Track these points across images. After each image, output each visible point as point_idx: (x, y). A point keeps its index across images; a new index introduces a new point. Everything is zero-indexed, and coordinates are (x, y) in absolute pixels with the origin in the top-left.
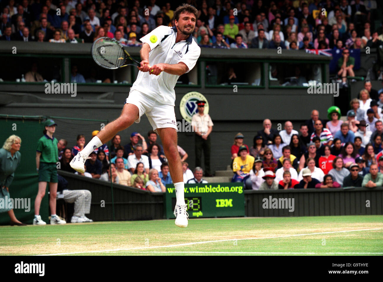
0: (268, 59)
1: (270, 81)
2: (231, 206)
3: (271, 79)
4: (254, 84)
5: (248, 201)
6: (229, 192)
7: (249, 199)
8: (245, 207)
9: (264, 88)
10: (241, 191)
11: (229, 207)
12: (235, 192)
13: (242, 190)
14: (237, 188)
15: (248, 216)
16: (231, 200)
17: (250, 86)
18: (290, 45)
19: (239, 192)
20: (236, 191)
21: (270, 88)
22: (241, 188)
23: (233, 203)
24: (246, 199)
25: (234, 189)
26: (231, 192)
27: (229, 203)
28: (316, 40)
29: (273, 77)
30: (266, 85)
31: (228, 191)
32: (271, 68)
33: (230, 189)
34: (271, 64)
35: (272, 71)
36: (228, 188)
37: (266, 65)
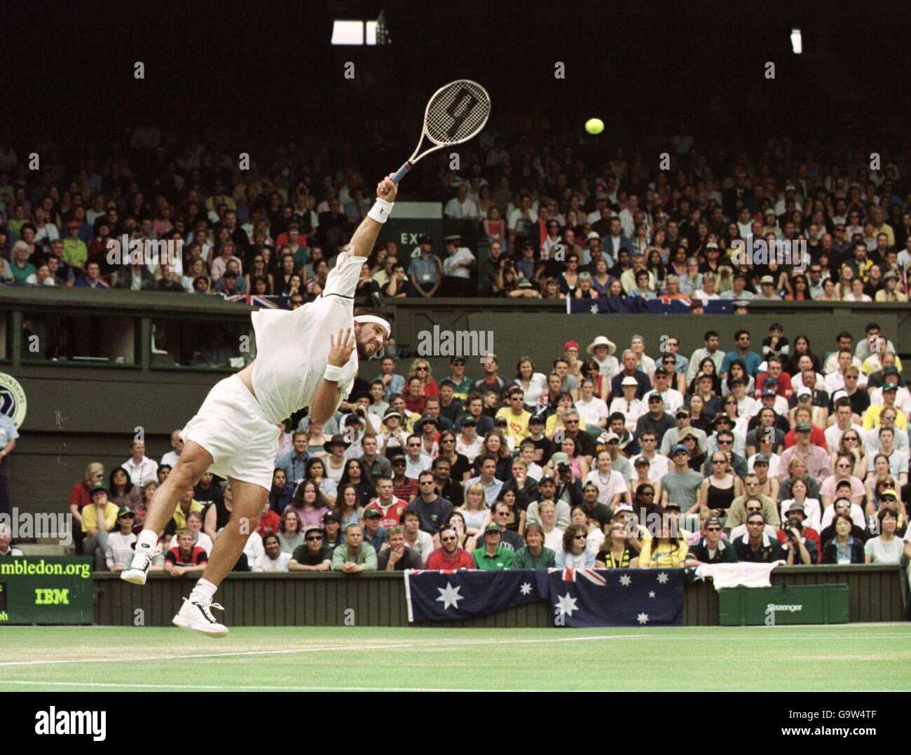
0: (149, 311)
1: (152, 355)
2: (66, 602)
3: (155, 351)
4: (120, 360)
5: (100, 595)
6: (63, 575)
7: (103, 589)
8: (95, 605)
9: (140, 369)
10: (86, 573)
11: (61, 605)
12: (74, 574)
13: (89, 571)
14: (78, 566)
15: (99, 623)
16: (65, 591)
17: (110, 364)
18: (195, 284)
19: (83, 576)
20: (78, 572)
21: (152, 370)
22: (88, 567)
23: (69, 596)
24: (96, 589)
25: (73, 569)
26: (67, 574)
27: (62, 596)
28: (248, 277)
29: (158, 347)
30: (145, 363)
31: (61, 572)
32: (154, 328)
33: (64, 569)
34: (154, 321)
35: (156, 335)
36: (60, 566)
37: (145, 323)
